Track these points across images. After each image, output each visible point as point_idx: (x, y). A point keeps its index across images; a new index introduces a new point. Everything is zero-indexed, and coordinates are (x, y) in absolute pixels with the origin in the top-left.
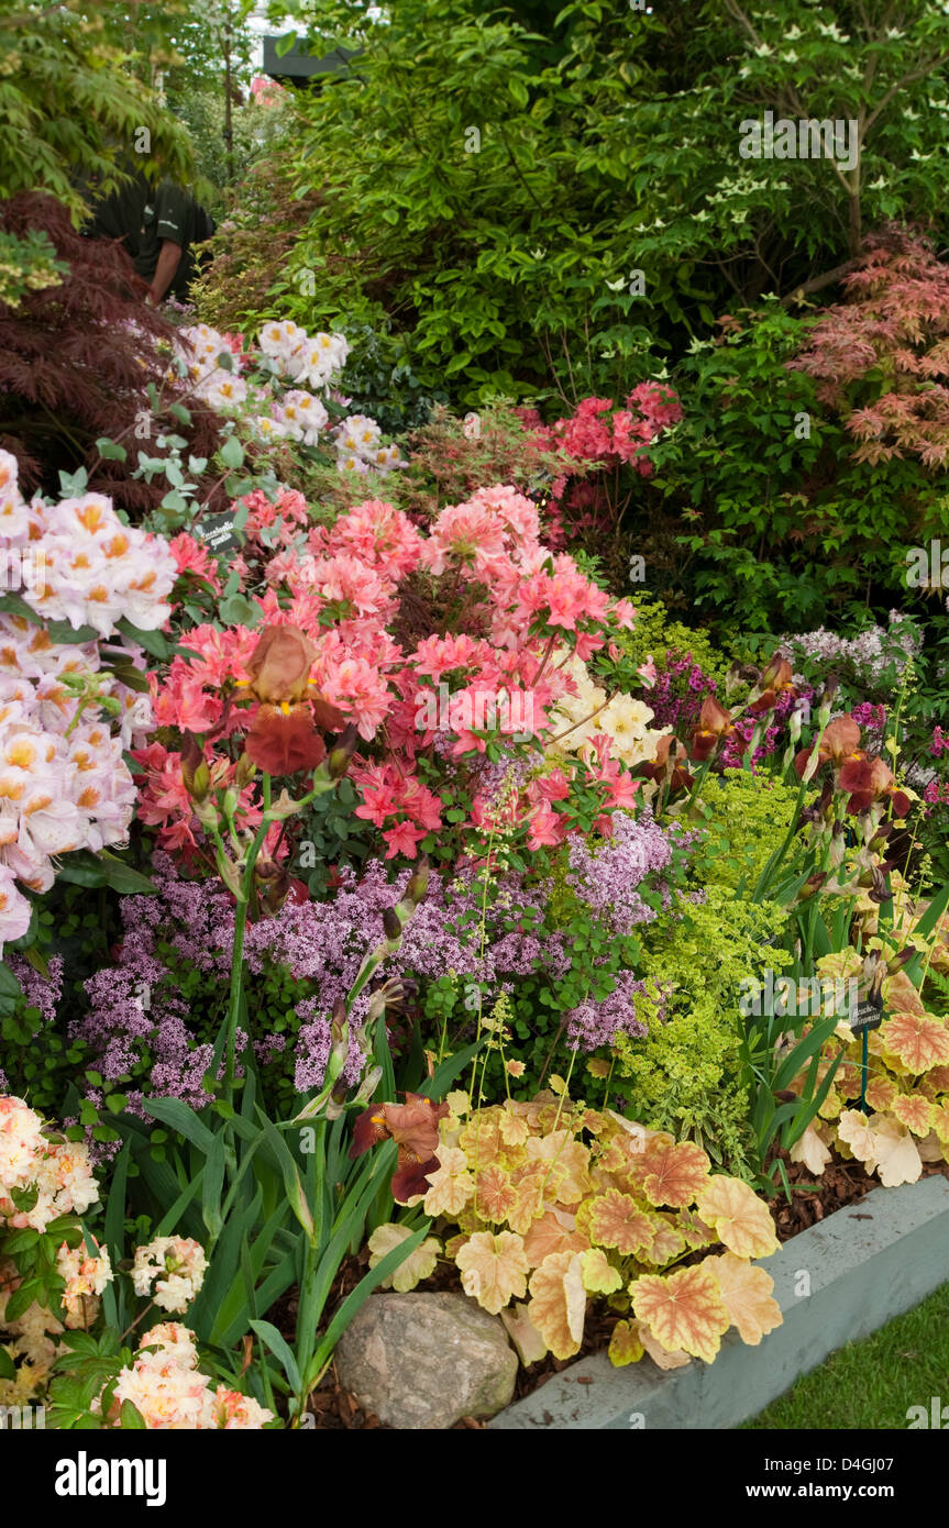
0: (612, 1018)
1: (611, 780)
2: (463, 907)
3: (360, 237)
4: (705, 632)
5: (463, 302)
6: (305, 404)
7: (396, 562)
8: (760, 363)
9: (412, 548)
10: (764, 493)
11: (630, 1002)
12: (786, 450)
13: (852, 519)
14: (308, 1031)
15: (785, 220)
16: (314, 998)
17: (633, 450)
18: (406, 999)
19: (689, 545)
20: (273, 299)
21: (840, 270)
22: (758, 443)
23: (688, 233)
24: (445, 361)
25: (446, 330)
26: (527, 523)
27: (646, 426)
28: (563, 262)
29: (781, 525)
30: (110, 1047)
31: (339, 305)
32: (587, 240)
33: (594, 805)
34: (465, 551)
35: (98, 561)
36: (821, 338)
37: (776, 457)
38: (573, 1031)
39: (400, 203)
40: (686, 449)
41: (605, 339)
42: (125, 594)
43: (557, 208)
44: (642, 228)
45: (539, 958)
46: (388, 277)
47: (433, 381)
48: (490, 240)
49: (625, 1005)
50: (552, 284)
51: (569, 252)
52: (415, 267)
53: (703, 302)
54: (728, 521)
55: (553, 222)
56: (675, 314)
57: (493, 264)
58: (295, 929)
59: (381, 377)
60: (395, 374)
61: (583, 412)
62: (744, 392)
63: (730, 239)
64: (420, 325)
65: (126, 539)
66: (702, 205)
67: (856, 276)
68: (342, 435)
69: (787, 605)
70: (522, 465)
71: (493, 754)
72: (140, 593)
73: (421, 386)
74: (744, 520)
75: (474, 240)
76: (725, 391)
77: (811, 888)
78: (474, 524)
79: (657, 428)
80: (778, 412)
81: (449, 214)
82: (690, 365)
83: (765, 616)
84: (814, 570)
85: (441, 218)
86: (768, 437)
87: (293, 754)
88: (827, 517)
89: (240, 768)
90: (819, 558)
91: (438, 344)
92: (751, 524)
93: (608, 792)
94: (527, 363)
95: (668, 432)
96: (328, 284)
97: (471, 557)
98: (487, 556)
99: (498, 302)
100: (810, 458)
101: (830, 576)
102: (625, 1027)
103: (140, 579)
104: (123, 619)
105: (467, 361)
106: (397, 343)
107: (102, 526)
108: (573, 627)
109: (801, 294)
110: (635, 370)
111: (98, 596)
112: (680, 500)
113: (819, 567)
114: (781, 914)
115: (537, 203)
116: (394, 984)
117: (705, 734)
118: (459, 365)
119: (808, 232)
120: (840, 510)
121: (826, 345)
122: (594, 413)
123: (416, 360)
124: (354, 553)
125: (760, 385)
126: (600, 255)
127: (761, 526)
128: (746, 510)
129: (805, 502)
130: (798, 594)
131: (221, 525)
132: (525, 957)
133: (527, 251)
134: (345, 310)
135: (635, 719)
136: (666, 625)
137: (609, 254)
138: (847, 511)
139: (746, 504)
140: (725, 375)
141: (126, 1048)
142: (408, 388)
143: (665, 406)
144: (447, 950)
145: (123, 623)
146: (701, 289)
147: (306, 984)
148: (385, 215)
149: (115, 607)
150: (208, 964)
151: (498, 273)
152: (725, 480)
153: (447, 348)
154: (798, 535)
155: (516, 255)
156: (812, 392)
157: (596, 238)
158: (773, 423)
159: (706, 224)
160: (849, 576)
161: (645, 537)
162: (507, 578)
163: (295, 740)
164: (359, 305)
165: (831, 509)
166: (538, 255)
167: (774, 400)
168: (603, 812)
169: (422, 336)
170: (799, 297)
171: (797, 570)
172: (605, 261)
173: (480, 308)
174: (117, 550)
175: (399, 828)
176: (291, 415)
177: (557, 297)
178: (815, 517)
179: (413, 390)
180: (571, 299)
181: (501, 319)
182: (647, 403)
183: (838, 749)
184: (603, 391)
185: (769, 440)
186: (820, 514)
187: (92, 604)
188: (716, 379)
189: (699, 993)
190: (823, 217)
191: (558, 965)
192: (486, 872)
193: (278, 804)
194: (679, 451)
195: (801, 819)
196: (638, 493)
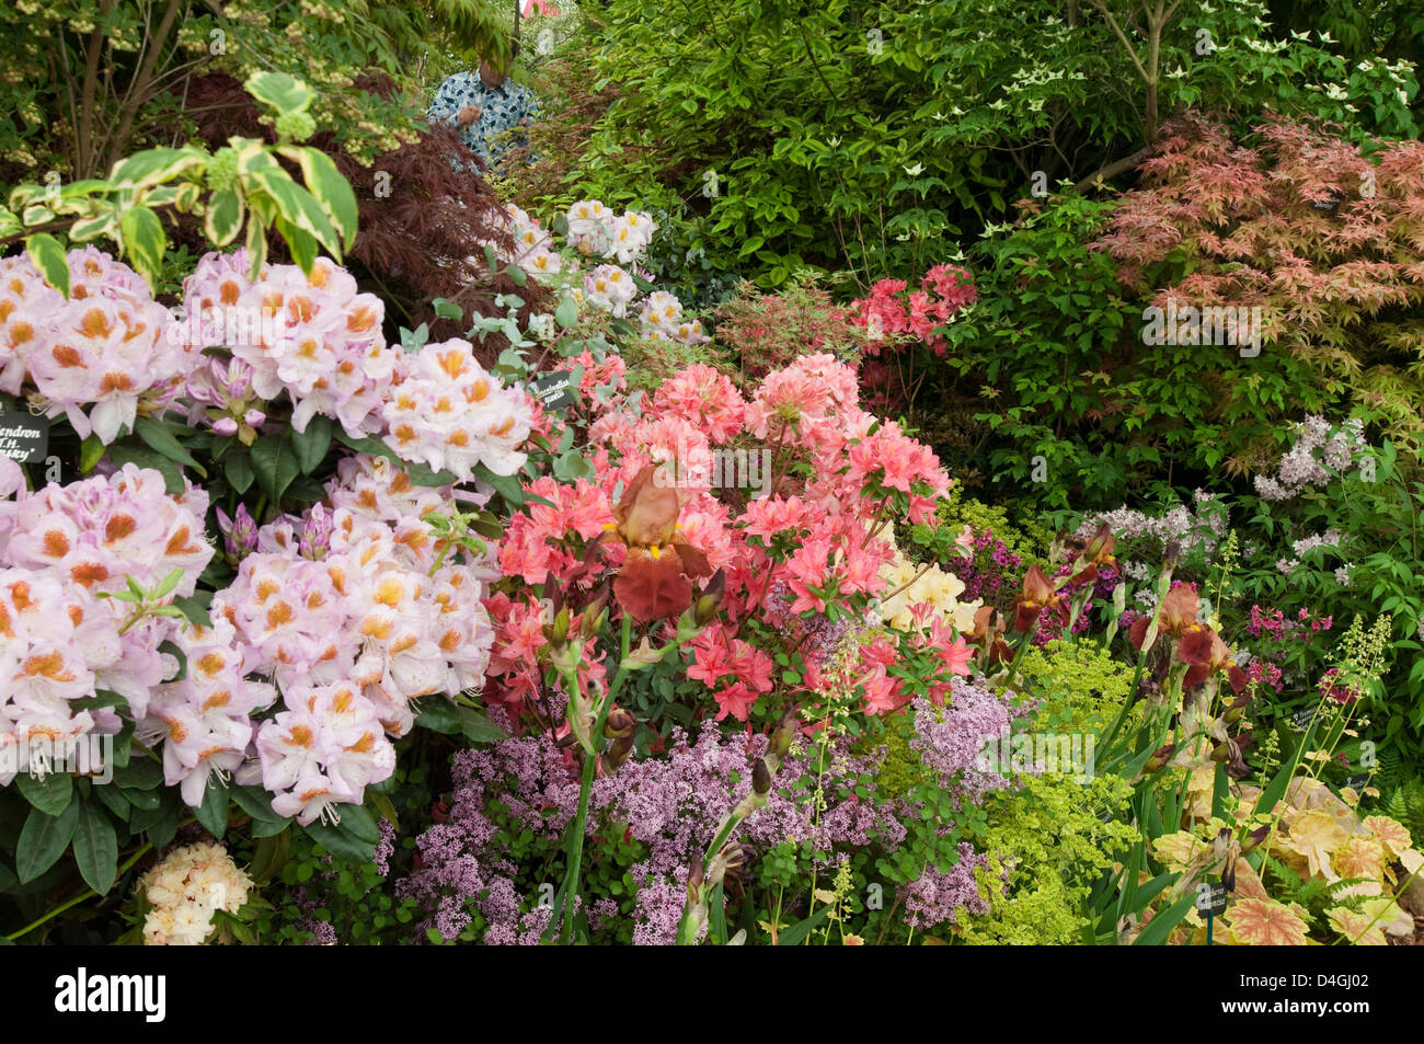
0: (953, 892)
1: (942, 647)
2: (798, 771)
3: (656, 127)
4: (1002, 510)
5: (756, 189)
6: (615, 278)
7: (721, 425)
8: (1059, 244)
9: (736, 411)
10: (1062, 372)
11: (972, 876)
12: (1085, 329)
13: (1154, 398)
14: (647, 895)
15: (1080, 107)
16: (647, 862)
17: (929, 330)
18: (745, 865)
19: (988, 421)
20: (566, 186)
21: (1136, 157)
22: (1056, 323)
23: (985, 120)
24: (738, 246)
25: (740, 215)
26: (846, 390)
27: (942, 306)
28: (857, 149)
29: (1080, 404)
30: (442, 906)
31: (635, 190)
32: (882, 128)
33: (928, 669)
34: (790, 415)
35: (460, 405)
36: (1124, 220)
37: (1075, 337)
38: (912, 905)
39: (698, 93)
40: (981, 328)
41: (901, 221)
42: (483, 439)
43: (852, 101)
44: (938, 117)
45: (874, 828)
46: (679, 167)
47: (725, 263)
48: (785, 128)
49: (967, 880)
50: (846, 171)
51: (863, 140)
52: (706, 157)
53: (993, 189)
54: (1025, 400)
55: (848, 112)
56: (967, 201)
57: (788, 152)
58: (635, 787)
59: (674, 259)
60: (690, 256)
61: (877, 292)
62: (1045, 272)
63: (1028, 126)
64: (714, 210)
65: (487, 384)
66: (999, 94)
67: (1154, 161)
68: (646, 310)
69: (1088, 483)
70: (831, 337)
71: (833, 615)
72: (497, 439)
73: (713, 268)
74: (1042, 398)
75: (770, 128)
76: (1024, 272)
77: (1158, 761)
78: (799, 389)
79: (953, 308)
80: (1077, 292)
81: (746, 104)
82: (984, 248)
83: (1064, 494)
84: (1113, 450)
85: (738, 108)
86: (1067, 317)
87: (662, 599)
88: (1130, 395)
89: (585, 619)
90: (1119, 436)
91: (732, 228)
92: (1049, 403)
93: (940, 658)
94: (818, 248)
95: (965, 312)
96: (623, 171)
97: (795, 421)
98: (810, 420)
99: (792, 188)
100: (1111, 337)
101: (1133, 455)
102: (967, 903)
103: (500, 424)
104: (480, 463)
105: (759, 245)
106: (691, 227)
107: (464, 371)
108: (908, 489)
109: (1100, 178)
110: (929, 252)
111: (458, 440)
112: (975, 379)
113: (1118, 446)
114: (1126, 789)
115: (832, 94)
116: (733, 849)
117: (1029, 604)
118: (751, 247)
119: (1103, 119)
120: (1144, 391)
121: (1128, 227)
122: (888, 293)
123: (709, 246)
124: (680, 414)
125: (1057, 266)
126: (894, 143)
127: (1059, 405)
128: (1044, 389)
129: (1107, 380)
130: (1100, 472)
131: (555, 383)
132: (860, 826)
133: (822, 140)
134: (640, 195)
135: (946, 591)
136: (961, 502)
137: (904, 142)
138: (1150, 389)
139: (1044, 383)
140: (1023, 257)
141: (458, 908)
142: (701, 270)
143: (961, 288)
144: (784, 816)
145: (479, 468)
146: (992, 176)
147: (639, 847)
148: (684, 105)
149: (474, 451)
150: (539, 824)
151: (795, 160)
152: (1023, 359)
153: (740, 232)
154: (1096, 415)
155: (810, 142)
156: (1112, 273)
157: (891, 127)
158: (1073, 303)
159: (1003, 112)
160: (1152, 455)
161: (939, 415)
162: (832, 442)
163: (664, 584)
164: (654, 191)
165: (1134, 387)
166: (834, 143)
167: (1073, 282)
168: (938, 678)
169: (715, 222)
170: (1098, 181)
171: (1095, 449)
172: (899, 148)
173: (774, 194)
174: (477, 395)
175: (731, 690)
176: (601, 288)
177: (851, 183)
178: (1117, 395)
179: (705, 272)
180: (864, 186)
181: (794, 204)
182: (943, 284)
183: (1177, 619)
184: (896, 272)
185: (1068, 320)
186: (1123, 393)
187: (452, 448)
188: (1014, 260)
189: (1042, 869)
190: (1118, 106)
191: (892, 836)
192: (825, 735)
193: (637, 652)
194: (975, 330)
195: (1139, 692)
196: (933, 372)
